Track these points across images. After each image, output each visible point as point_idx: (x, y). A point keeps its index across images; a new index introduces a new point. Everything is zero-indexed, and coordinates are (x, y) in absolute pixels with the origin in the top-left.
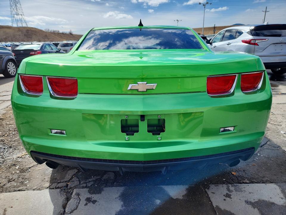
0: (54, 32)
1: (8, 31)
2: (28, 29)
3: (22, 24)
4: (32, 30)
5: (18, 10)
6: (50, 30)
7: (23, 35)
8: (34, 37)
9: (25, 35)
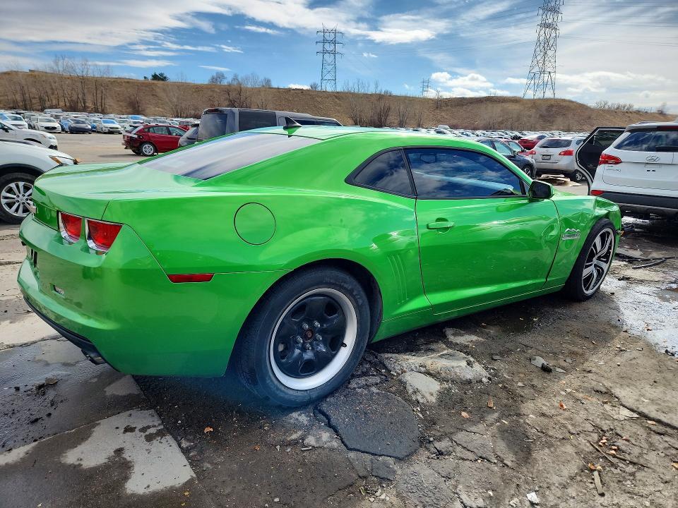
0: (618, 108)
1: (510, 106)
2: (553, 103)
3: (544, 93)
4: (561, 106)
5: (547, 63)
6: (610, 104)
7: (538, 116)
8: (559, 120)
9: (541, 116)
